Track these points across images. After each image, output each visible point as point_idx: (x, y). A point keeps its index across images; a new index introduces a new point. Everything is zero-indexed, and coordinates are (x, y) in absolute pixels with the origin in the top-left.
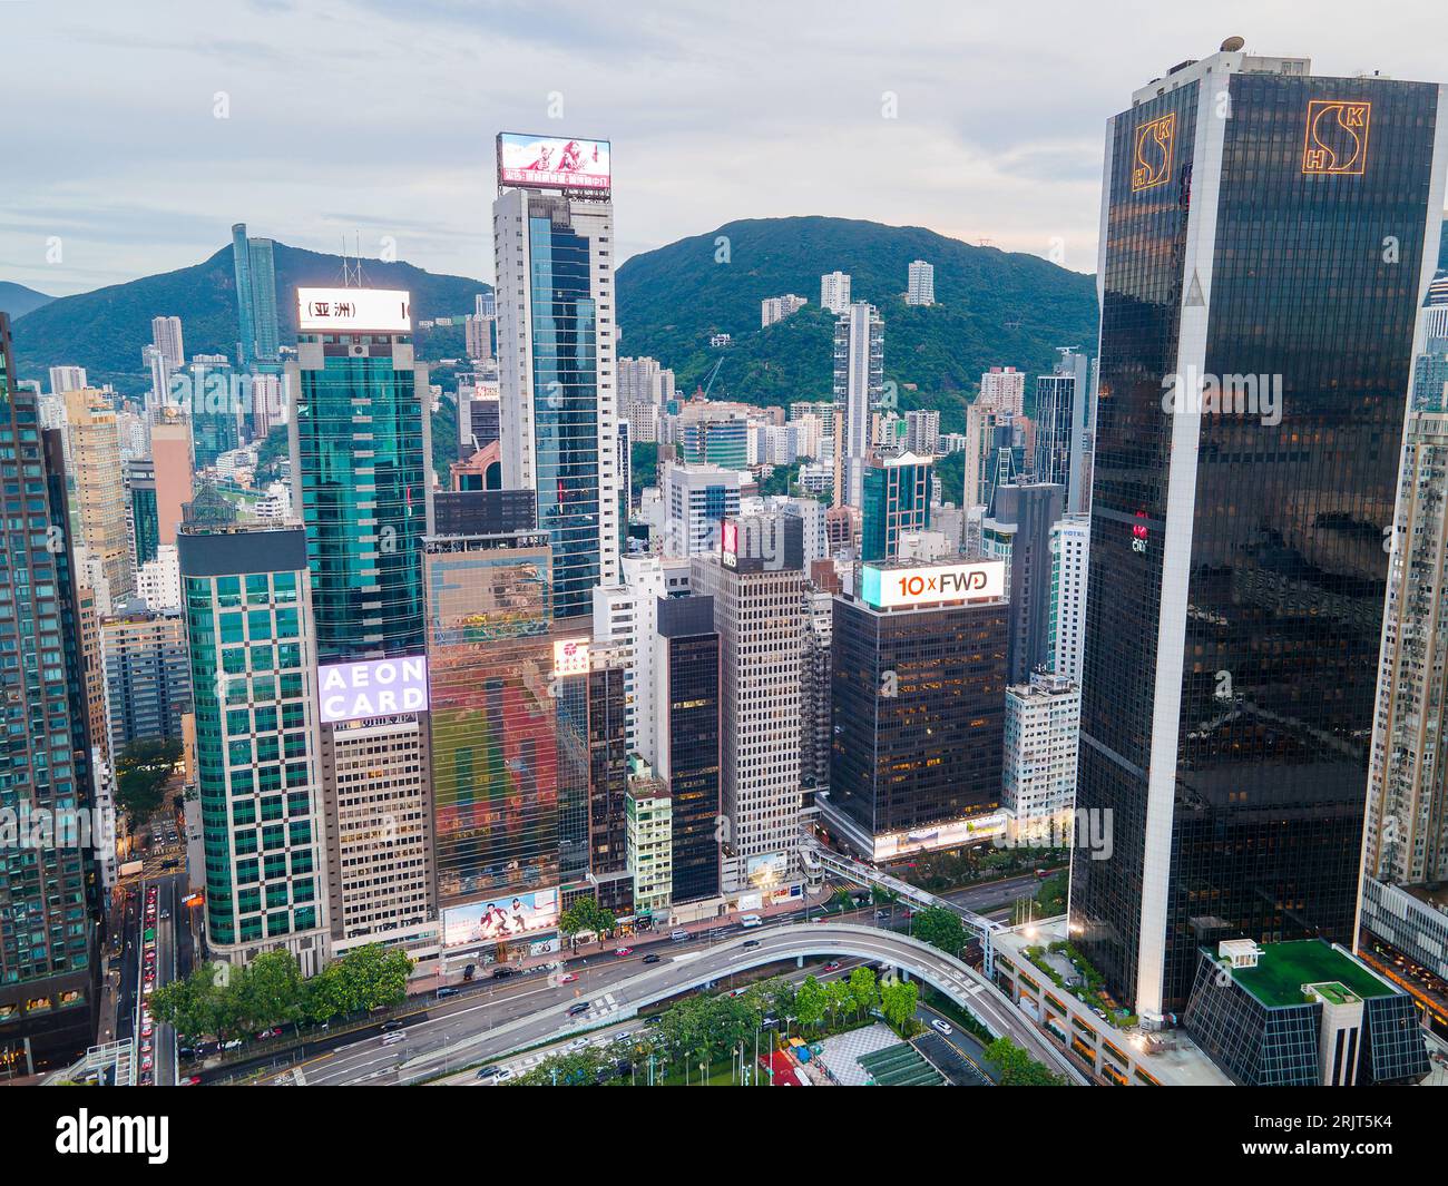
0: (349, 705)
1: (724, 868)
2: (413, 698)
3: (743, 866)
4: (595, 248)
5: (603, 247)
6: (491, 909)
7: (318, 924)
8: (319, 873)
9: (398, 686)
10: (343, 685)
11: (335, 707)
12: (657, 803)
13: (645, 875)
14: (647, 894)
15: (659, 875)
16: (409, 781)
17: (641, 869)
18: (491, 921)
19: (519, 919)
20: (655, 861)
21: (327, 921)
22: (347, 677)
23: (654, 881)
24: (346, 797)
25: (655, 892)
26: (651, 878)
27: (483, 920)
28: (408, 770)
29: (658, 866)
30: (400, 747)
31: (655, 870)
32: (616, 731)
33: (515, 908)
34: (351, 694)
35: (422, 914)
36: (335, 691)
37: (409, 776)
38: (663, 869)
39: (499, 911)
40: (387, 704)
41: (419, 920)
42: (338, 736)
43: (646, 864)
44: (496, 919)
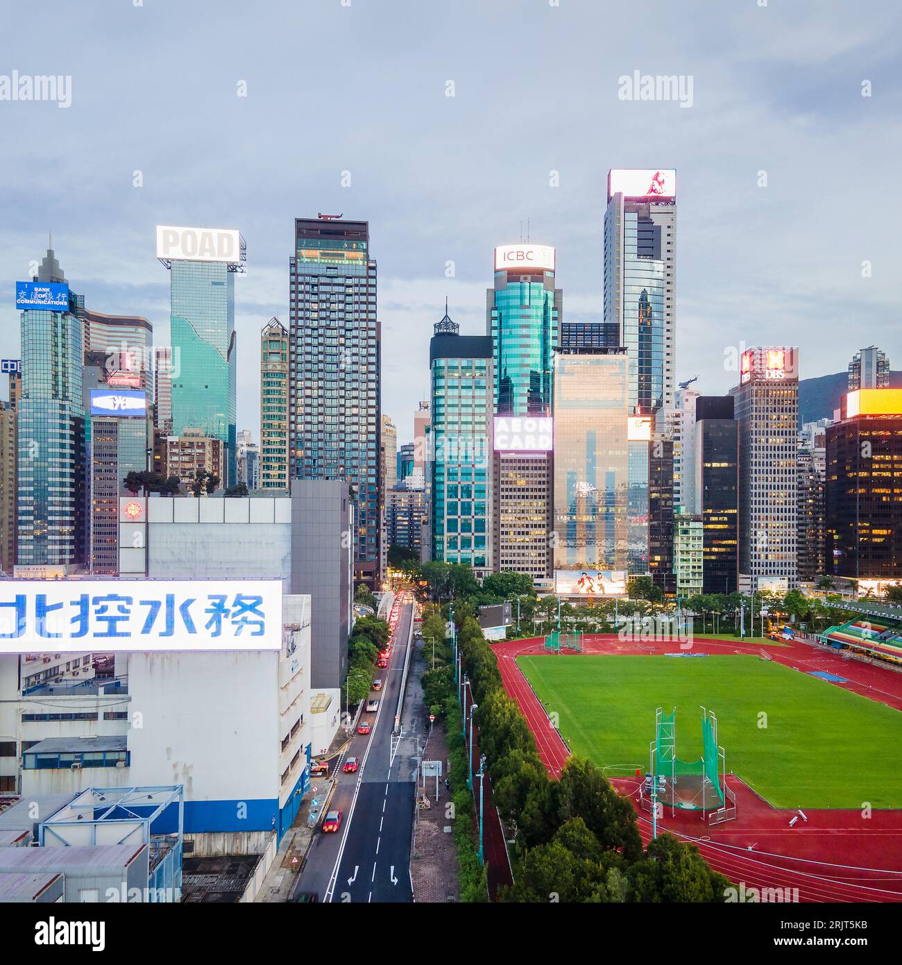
0: (510, 441)
1: (741, 581)
2: (544, 442)
3: (754, 583)
4: (664, 232)
5: (669, 231)
6: (584, 576)
7: (486, 565)
8: (489, 534)
9: (537, 434)
10: (507, 430)
11: (503, 442)
12: (692, 525)
13: (683, 571)
14: (685, 585)
15: (694, 574)
16: (540, 490)
17: (682, 567)
18: (584, 584)
19: (602, 587)
20: (691, 564)
21: (491, 564)
22: (509, 424)
23: (691, 577)
24: (505, 493)
25: (691, 585)
26: (688, 574)
27: (579, 582)
28: (540, 483)
29: (694, 567)
30: (536, 468)
31: (691, 570)
32: (667, 482)
33: (599, 578)
34: (511, 435)
35: (544, 573)
36: (503, 432)
37: (539, 486)
38: (697, 570)
39: (589, 578)
40: (530, 444)
41: (542, 576)
42: (503, 456)
43: (685, 564)
44: (586, 581)
